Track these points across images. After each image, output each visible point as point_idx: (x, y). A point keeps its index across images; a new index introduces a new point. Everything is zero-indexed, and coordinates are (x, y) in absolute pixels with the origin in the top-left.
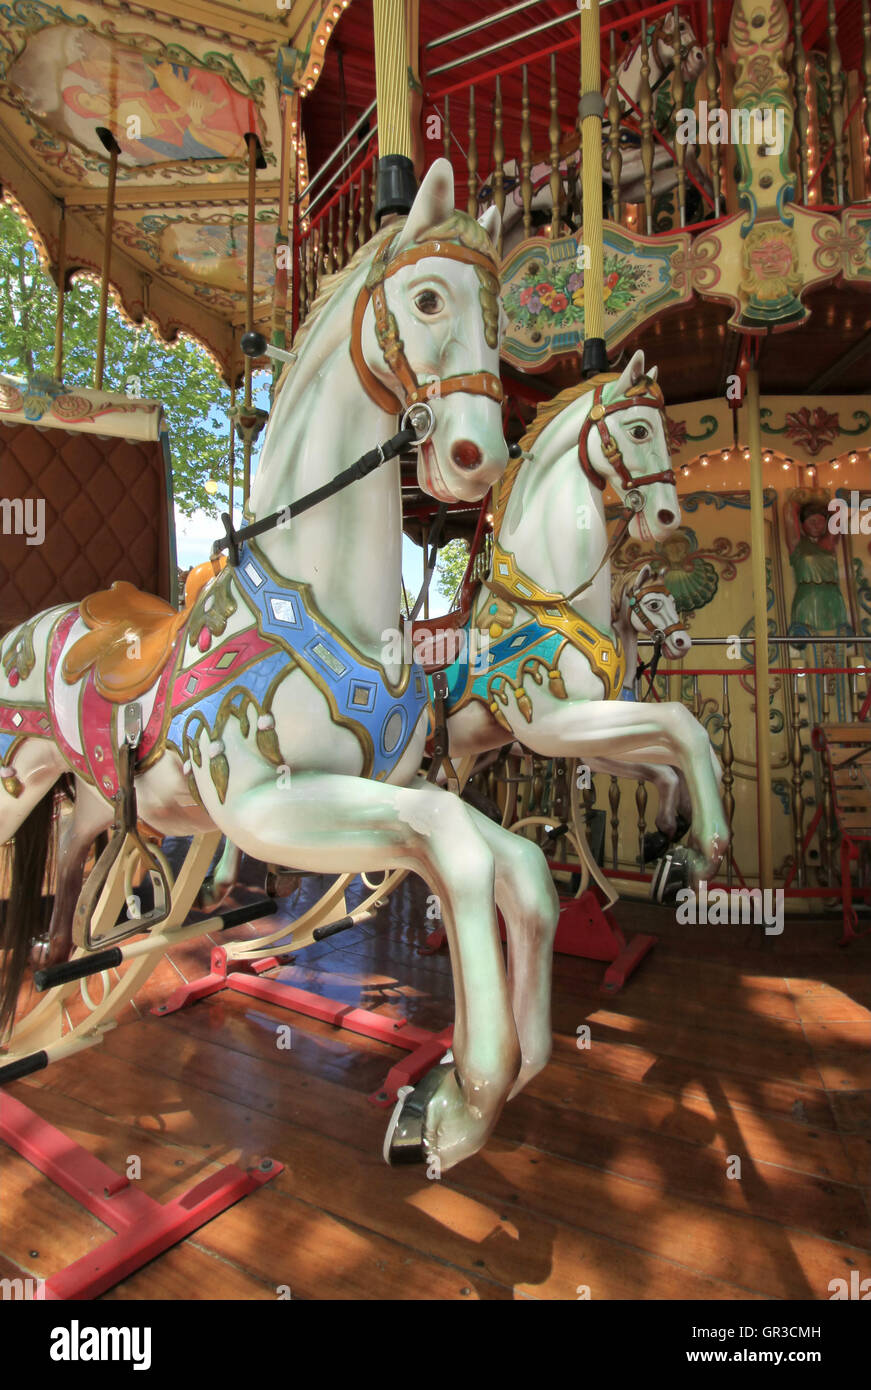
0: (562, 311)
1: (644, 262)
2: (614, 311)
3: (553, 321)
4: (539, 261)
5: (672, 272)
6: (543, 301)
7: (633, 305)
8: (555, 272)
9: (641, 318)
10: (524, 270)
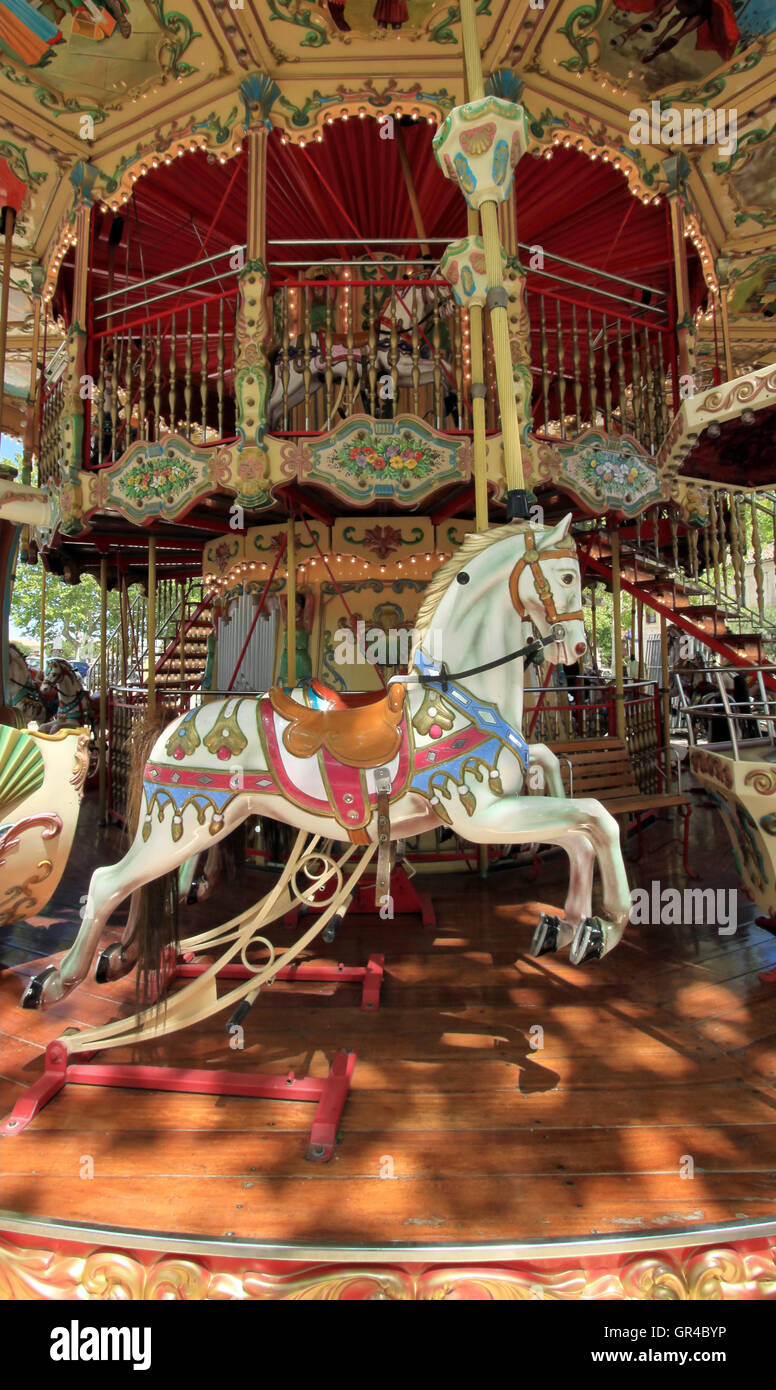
0: (381, 469)
1: (439, 449)
2: (419, 477)
3: (375, 475)
4: (366, 431)
5: (458, 459)
6: (368, 460)
7: (432, 475)
8: (377, 441)
9: (437, 486)
10: (354, 434)
